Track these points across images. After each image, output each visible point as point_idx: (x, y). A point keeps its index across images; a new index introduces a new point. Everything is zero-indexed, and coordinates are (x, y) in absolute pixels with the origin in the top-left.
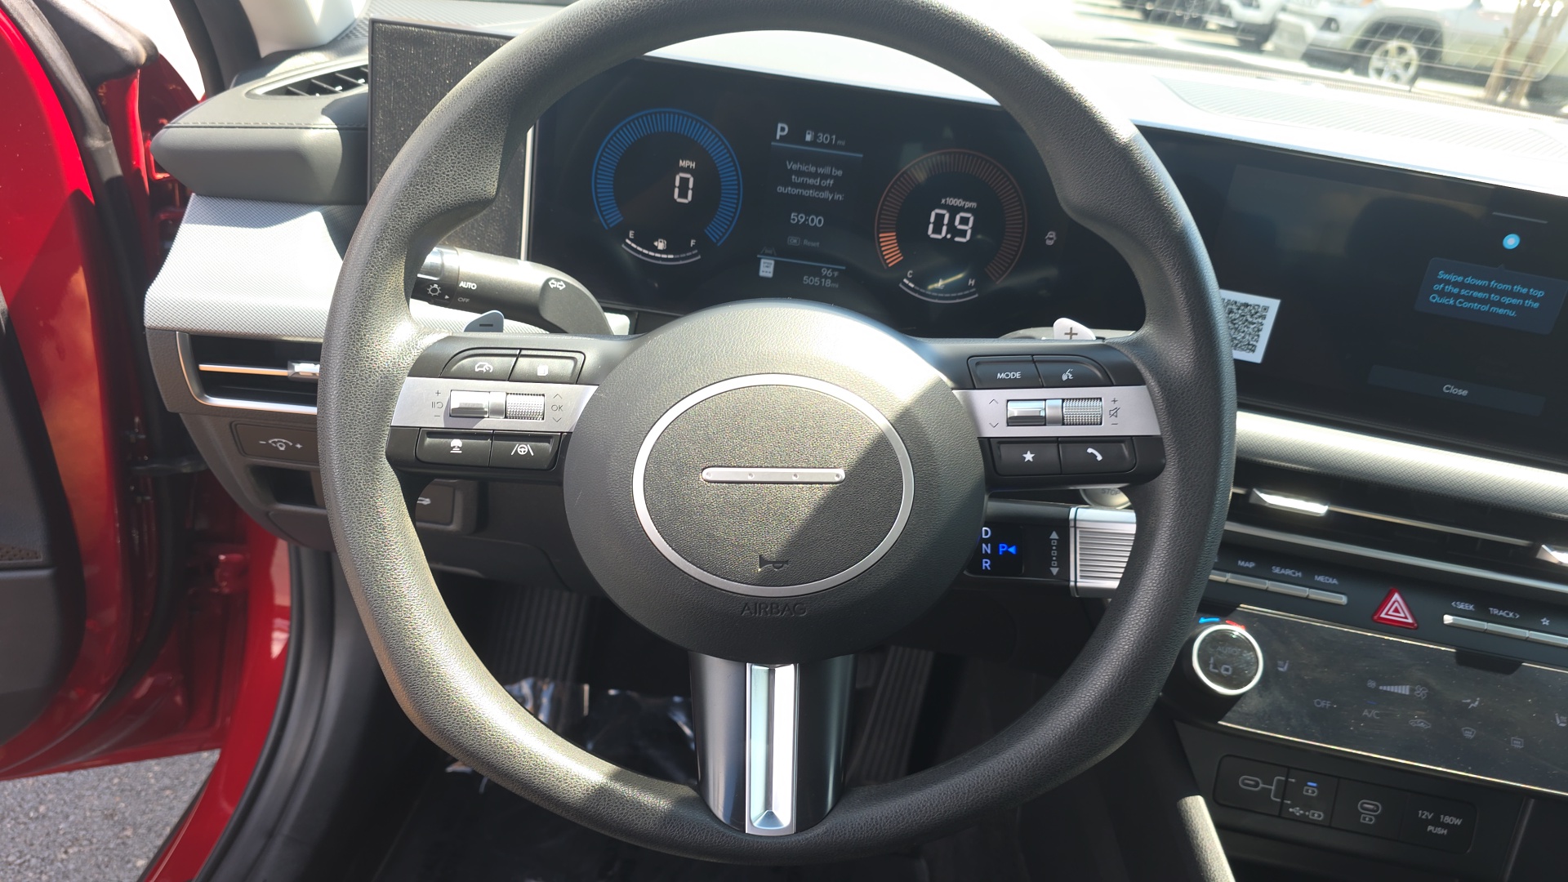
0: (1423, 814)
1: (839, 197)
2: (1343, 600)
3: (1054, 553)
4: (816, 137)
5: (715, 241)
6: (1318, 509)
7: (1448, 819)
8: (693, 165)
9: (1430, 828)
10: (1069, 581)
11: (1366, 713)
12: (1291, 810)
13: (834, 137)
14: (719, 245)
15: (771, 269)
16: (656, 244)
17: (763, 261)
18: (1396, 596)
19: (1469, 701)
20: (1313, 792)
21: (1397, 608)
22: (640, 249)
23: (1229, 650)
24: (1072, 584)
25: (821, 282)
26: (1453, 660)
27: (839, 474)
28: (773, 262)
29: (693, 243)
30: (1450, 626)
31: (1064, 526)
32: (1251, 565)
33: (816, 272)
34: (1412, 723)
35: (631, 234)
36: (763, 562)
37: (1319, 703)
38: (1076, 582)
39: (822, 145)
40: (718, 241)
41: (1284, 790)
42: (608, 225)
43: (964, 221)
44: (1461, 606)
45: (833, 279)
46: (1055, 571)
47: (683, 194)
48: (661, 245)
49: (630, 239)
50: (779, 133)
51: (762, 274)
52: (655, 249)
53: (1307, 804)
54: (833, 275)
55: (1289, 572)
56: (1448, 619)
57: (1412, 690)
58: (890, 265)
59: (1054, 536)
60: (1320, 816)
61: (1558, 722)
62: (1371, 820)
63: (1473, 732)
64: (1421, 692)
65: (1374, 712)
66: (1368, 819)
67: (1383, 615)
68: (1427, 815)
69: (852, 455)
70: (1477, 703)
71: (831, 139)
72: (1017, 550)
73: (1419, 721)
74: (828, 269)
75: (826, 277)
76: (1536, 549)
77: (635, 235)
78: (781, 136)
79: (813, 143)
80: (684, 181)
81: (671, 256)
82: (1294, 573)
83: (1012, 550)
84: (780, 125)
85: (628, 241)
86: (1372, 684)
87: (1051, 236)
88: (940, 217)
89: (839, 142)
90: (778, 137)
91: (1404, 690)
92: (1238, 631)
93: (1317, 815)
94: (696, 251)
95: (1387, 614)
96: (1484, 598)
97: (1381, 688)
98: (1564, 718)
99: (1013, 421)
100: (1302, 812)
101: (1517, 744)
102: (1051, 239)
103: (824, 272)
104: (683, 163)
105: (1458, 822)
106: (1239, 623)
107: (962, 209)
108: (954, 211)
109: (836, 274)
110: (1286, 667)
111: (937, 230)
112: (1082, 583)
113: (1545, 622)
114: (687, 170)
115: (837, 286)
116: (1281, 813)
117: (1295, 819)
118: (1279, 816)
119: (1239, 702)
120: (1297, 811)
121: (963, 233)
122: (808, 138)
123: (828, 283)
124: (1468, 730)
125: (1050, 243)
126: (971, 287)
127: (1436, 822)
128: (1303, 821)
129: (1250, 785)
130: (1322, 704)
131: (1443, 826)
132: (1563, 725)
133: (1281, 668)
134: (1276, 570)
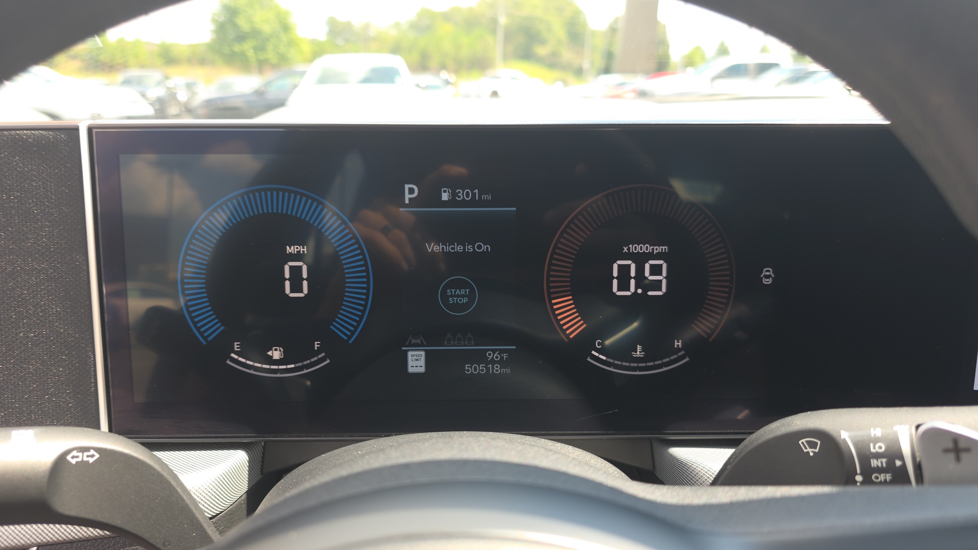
4: (454, 194)
5: (345, 338)
8: (303, 249)
13: (477, 191)
14: (350, 342)
15: (422, 362)
16: (270, 353)
17: (410, 353)
22: (250, 363)
25: (488, 369)
28: (423, 353)
29: (316, 345)
33: (480, 357)
35: (236, 346)
39: (464, 203)
40: (349, 337)
42: (205, 338)
43: (656, 270)
45: (502, 362)
47: (296, 287)
48: (276, 354)
49: (237, 353)
50: (407, 196)
51: (411, 370)
52: (271, 361)
54: (502, 358)
58: (571, 336)
71: (474, 195)
74: (494, 351)
75: (493, 362)
77: (241, 346)
78: (410, 199)
79: (452, 203)
80: (296, 271)
81: (291, 366)
84: (407, 187)
85: (233, 355)
87: (768, 273)
88: (624, 270)
89: (484, 197)
90: (407, 201)
94: (322, 355)
102: (767, 277)
103: (489, 355)
104: (292, 250)
107: (652, 256)
108: (640, 260)
109: (505, 356)
111: (624, 286)
114: (297, 257)
115: (508, 371)
121: (657, 285)
122: (445, 197)
123: (497, 369)
125: (767, 282)
126: (679, 350)
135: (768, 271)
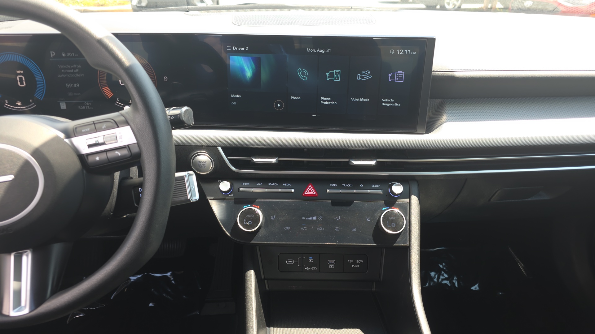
0: (350, 261)
1: (82, 75)
2: (293, 190)
4: (66, 54)
5: (39, 99)
7: (358, 261)
8: (22, 72)
9: (353, 266)
11: (302, 229)
12: (305, 269)
13: (73, 53)
14: (41, 100)
15: (65, 106)
16: (17, 103)
17: (61, 103)
18: (310, 186)
19: (337, 218)
20: (312, 261)
21: (310, 191)
22: (12, 106)
23: (251, 215)
25: (86, 108)
26: (330, 205)
28: (65, 103)
29: (31, 101)
30: (329, 193)
32: (261, 184)
33: (83, 104)
34: (318, 229)
35: (6, 101)
37: (286, 228)
39: (70, 57)
40: (41, 98)
41: (302, 262)
44: (333, 185)
45: (89, 105)
47: (22, 83)
48: (19, 104)
49: (7, 103)
50: (52, 55)
51: (62, 108)
52: (17, 106)
53: (311, 265)
54: (89, 104)
55: (274, 184)
56: (328, 191)
57: (318, 218)
58: (109, 97)
60: (315, 269)
61: (367, 220)
62: (333, 267)
63: (339, 229)
64: (320, 218)
65: (305, 228)
66: (332, 267)
67: (305, 193)
68: (351, 261)
69: (16, 169)
70: (339, 218)
71: (72, 55)
73: (320, 228)
74: (87, 102)
75: (87, 105)
76: (349, 161)
77: (8, 102)
78: (53, 56)
79: (66, 57)
80: (21, 78)
81: (24, 107)
82: (276, 184)
84: (51, 52)
86: (304, 218)
87: (166, 78)
89: (76, 55)
90: (52, 57)
91: (315, 218)
93: (314, 269)
94: (33, 104)
95: (307, 193)
96: (340, 181)
97: (307, 219)
98: (369, 218)
99: (90, 146)
100: (309, 269)
101: (354, 230)
102: (166, 79)
103: (86, 104)
104: (18, 72)
105: (362, 262)
106: (254, 205)
109: (90, 104)
110: (274, 218)
113: (361, 186)
114: (20, 74)
115: (92, 108)
116: (302, 270)
117: (306, 271)
118: (302, 272)
119: (256, 233)
120: (308, 269)
122: (64, 55)
123: (89, 108)
124: (337, 228)
125: (166, 81)
127: (355, 263)
128: (310, 271)
129: (290, 263)
130: (287, 228)
131: (357, 264)
132: (369, 220)
133: (272, 219)
134: (270, 184)
135: (165, 78)
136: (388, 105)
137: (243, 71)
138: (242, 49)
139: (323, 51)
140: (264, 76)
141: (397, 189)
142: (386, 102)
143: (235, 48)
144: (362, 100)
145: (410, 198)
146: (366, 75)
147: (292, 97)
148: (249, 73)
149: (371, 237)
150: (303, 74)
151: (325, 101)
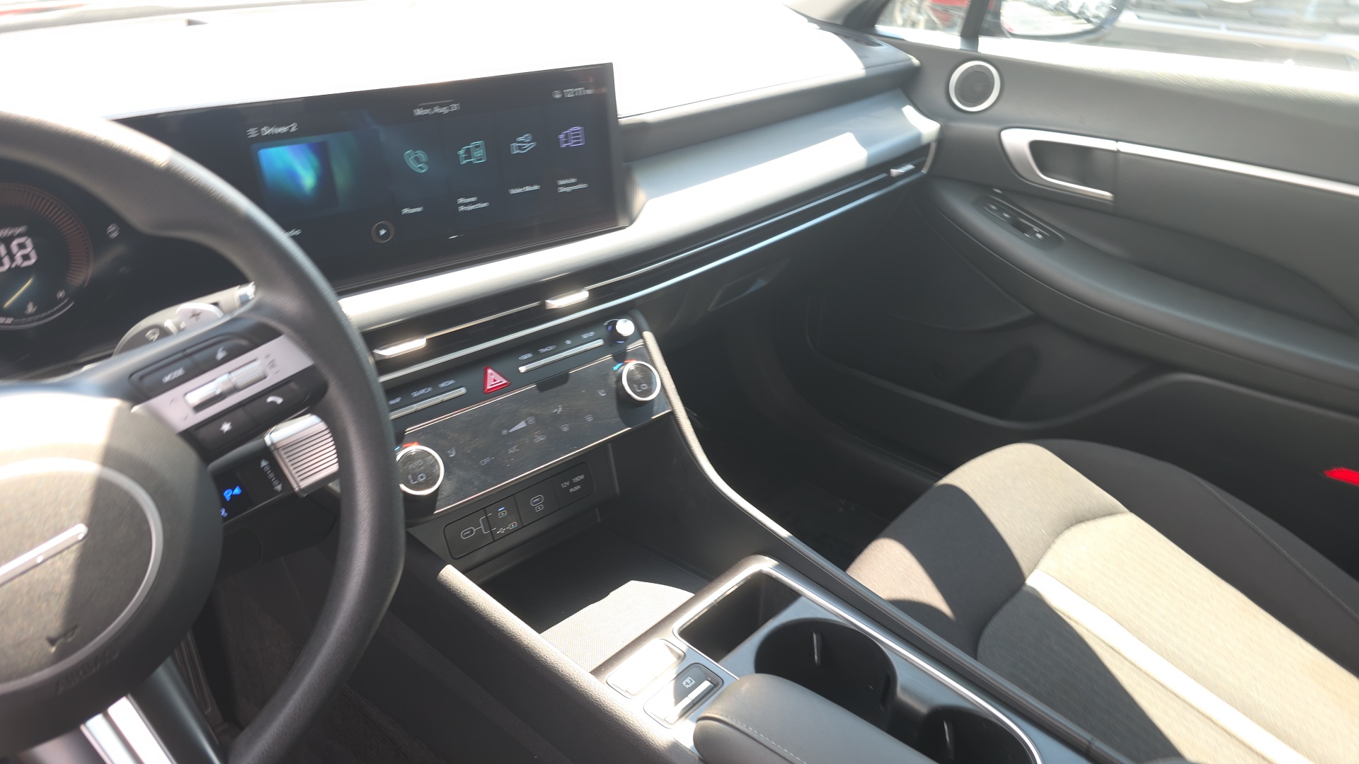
0: (565, 485)
2: (463, 391)
3: (271, 476)
6: (419, 343)
7: (577, 479)
9: (571, 490)
10: (292, 488)
11: (510, 451)
12: (498, 532)
18: (490, 371)
19: (556, 410)
20: (505, 513)
21: (494, 378)
23: (417, 463)
24: (297, 489)
26: (537, 392)
27: (80, 530)
30: (527, 372)
31: (268, 452)
32: (398, 400)
34: (536, 441)
36: (52, 641)
37: (483, 462)
38: (298, 486)
41: (489, 525)
43: (22, 246)
44: (526, 357)
46: (279, 488)
53: (504, 522)
55: (423, 391)
56: (522, 369)
57: (526, 422)
59: (264, 463)
60: (515, 524)
61: (600, 394)
62: (541, 507)
63: (567, 426)
64: (531, 420)
65: (514, 448)
66: (539, 508)
67: (489, 387)
68: (567, 484)
69: (83, 509)
70: (560, 409)
72: (241, 488)
73: (538, 437)
76: (544, 304)
82: (426, 391)
83: (237, 491)
86: (505, 432)
87: (113, 229)
91: (522, 425)
92: (414, 448)
93: (513, 525)
95: (490, 385)
96: (533, 345)
97: (510, 432)
98: (603, 391)
99: (199, 408)
100: (504, 529)
101: (589, 419)
102: (113, 232)
105: (582, 477)
106: (412, 442)
110: (454, 453)
112: (304, 484)
113: (568, 342)
116: (494, 538)
117: (503, 536)
118: (494, 541)
119: (439, 492)
120: (502, 531)
121: (27, 257)
124: (563, 427)
125: (114, 236)
127: (572, 485)
128: (509, 533)
129: (467, 535)
130: (486, 462)
131: (577, 484)
132: (604, 395)
133: (452, 456)
134: (415, 394)
136: (568, 189)
137: (293, 176)
138: (283, 130)
139: (444, 110)
140: (342, 178)
141: (625, 327)
142: (567, 185)
143: (267, 131)
144: (528, 188)
145: (642, 337)
146: (524, 144)
147: (406, 211)
148: (308, 179)
149: (619, 419)
150: (417, 160)
151: (467, 204)
